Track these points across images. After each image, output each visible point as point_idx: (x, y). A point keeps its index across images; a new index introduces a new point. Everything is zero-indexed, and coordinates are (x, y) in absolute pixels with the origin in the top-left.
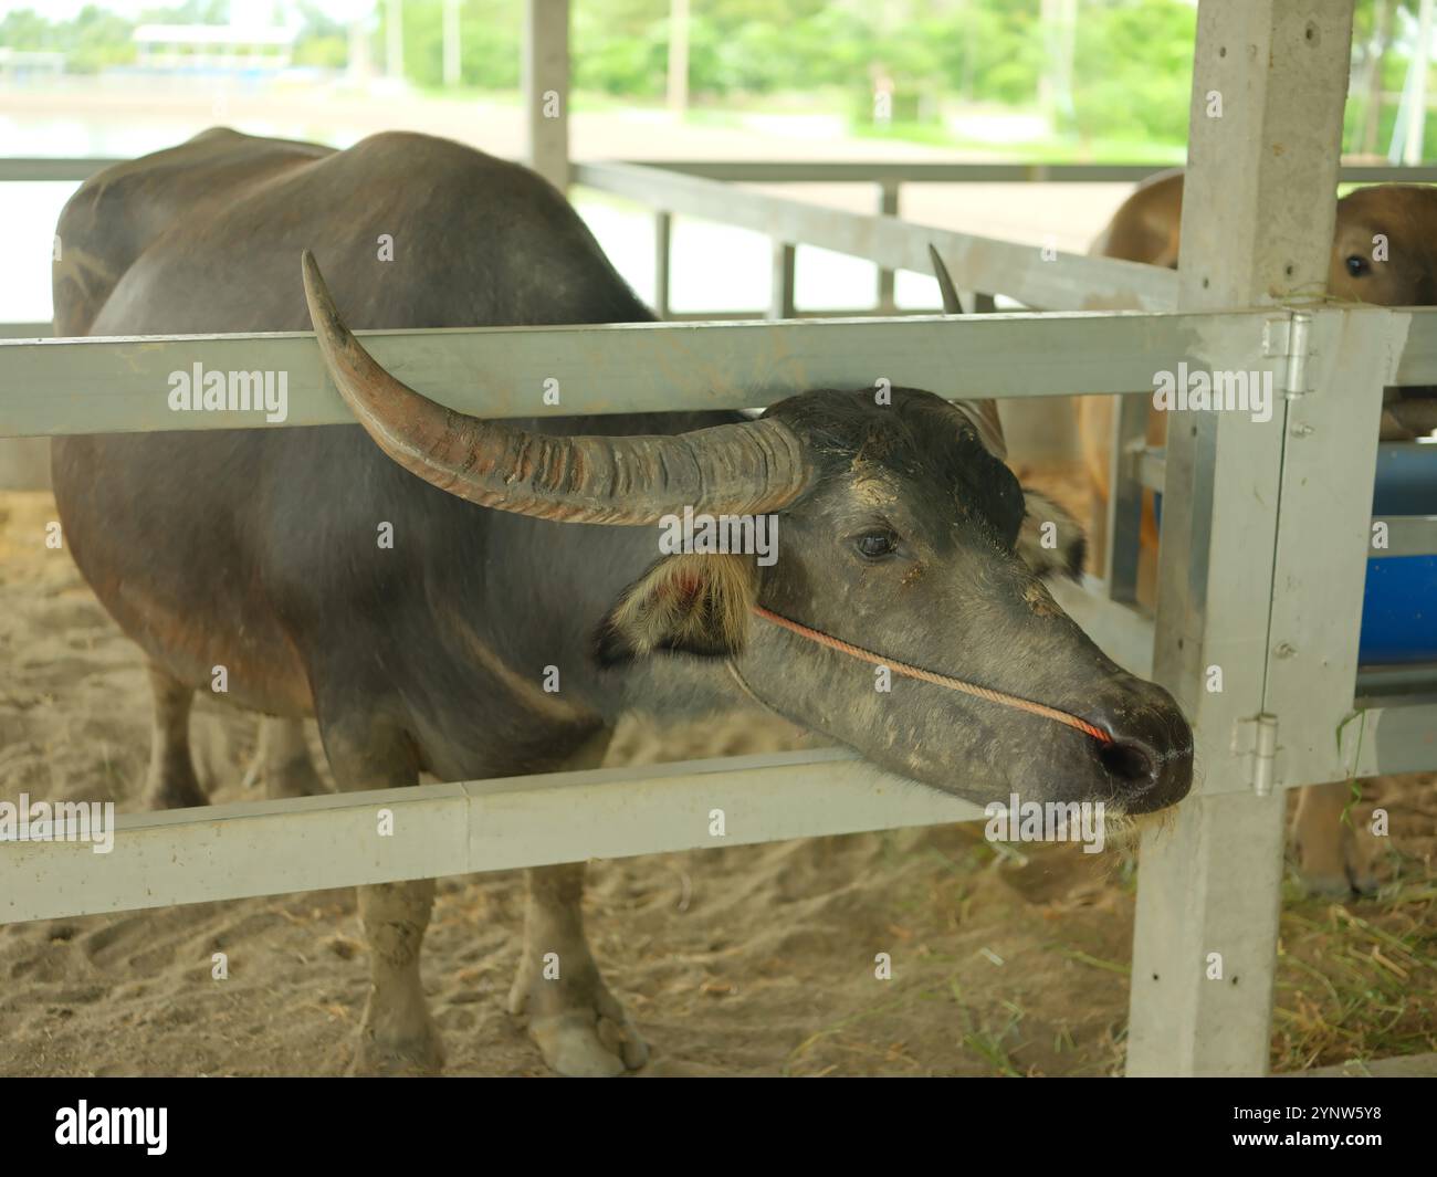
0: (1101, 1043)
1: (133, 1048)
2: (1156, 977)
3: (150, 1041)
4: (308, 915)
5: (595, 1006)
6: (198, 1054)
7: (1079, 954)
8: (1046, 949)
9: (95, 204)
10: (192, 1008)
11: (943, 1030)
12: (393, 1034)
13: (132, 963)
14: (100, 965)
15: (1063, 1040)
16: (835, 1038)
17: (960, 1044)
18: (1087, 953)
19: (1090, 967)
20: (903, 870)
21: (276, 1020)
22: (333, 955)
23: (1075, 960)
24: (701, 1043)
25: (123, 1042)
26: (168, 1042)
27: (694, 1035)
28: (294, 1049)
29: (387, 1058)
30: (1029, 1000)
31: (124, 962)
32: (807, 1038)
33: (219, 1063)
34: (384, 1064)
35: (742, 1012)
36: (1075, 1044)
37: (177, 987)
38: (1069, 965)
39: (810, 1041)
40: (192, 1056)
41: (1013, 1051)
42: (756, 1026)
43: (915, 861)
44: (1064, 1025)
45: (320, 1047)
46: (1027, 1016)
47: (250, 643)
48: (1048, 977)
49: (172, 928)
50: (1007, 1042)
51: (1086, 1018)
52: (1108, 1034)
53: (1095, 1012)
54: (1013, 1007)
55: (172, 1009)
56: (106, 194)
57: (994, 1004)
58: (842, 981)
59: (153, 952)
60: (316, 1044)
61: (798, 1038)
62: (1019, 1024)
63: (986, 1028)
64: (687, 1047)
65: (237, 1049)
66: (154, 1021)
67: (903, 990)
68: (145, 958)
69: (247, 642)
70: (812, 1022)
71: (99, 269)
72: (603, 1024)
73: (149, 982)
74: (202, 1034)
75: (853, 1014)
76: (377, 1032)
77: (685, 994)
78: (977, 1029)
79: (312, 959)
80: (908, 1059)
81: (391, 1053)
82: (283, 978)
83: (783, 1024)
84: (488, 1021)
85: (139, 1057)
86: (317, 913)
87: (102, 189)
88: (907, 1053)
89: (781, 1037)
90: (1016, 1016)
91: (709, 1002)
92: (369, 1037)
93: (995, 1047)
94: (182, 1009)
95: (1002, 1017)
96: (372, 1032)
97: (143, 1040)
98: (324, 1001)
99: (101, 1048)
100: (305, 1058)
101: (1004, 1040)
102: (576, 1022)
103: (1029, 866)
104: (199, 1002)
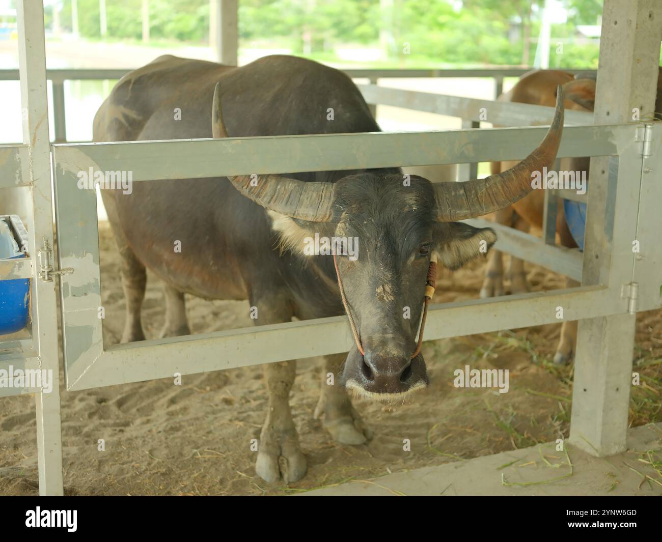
0: (548, 423)
1: (160, 442)
2: (585, 390)
3: (166, 438)
4: (205, 389)
5: (351, 415)
6: (189, 442)
7: (529, 390)
8: (516, 389)
9: (130, 87)
10: (178, 425)
11: (486, 420)
12: (281, 427)
13: (138, 410)
14: (125, 412)
15: (533, 422)
16: (444, 425)
17: (494, 425)
18: (532, 389)
19: (535, 395)
20: (447, 361)
21: (215, 428)
22: (224, 403)
23: (528, 392)
24: (392, 429)
25: (155, 440)
26: (174, 438)
27: (387, 427)
28: (229, 438)
29: (279, 437)
30: (515, 408)
31: (134, 410)
32: (432, 426)
33: (199, 445)
34: (279, 439)
35: (402, 417)
36: (538, 423)
37: (164, 419)
38: (527, 394)
39: (434, 427)
40: (187, 443)
41: (516, 426)
42: (409, 422)
43: (451, 357)
44: (532, 417)
45: (239, 437)
46: (517, 414)
47: (214, 268)
48: (520, 399)
49: (148, 396)
50: (512, 423)
51: (540, 414)
52: (550, 419)
53: (542, 411)
54: (511, 410)
55: (169, 426)
56: (134, 83)
57: (501, 410)
58: (436, 405)
59: (145, 406)
60: (237, 436)
61: (429, 426)
62: (515, 417)
63: (502, 419)
64: (386, 431)
65: (205, 440)
66: (164, 431)
67: (464, 406)
68: (142, 408)
69: (213, 268)
70: (432, 420)
71: (133, 114)
72: (356, 422)
73: (149, 418)
74: (188, 435)
75: (447, 416)
76: (275, 427)
77: (376, 412)
78: (499, 419)
79: (217, 405)
80: (475, 432)
81: (281, 435)
82: (208, 413)
83: (420, 421)
84: (303, 425)
85: (164, 445)
86: (208, 388)
87: (133, 81)
88: (474, 430)
89: (422, 426)
90: (512, 414)
91: (387, 415)
92: (272, 429)
93: (508, 426)
94: (173, 426)
95: (507, 415)
96: (273, 427)
97: (163, 438)
98: (231, 420)
99: (146, 442)
100: (235, 441)
101: (511, 423)
102: (345, 422)
103: (498, 358)
104: (179, 423)
